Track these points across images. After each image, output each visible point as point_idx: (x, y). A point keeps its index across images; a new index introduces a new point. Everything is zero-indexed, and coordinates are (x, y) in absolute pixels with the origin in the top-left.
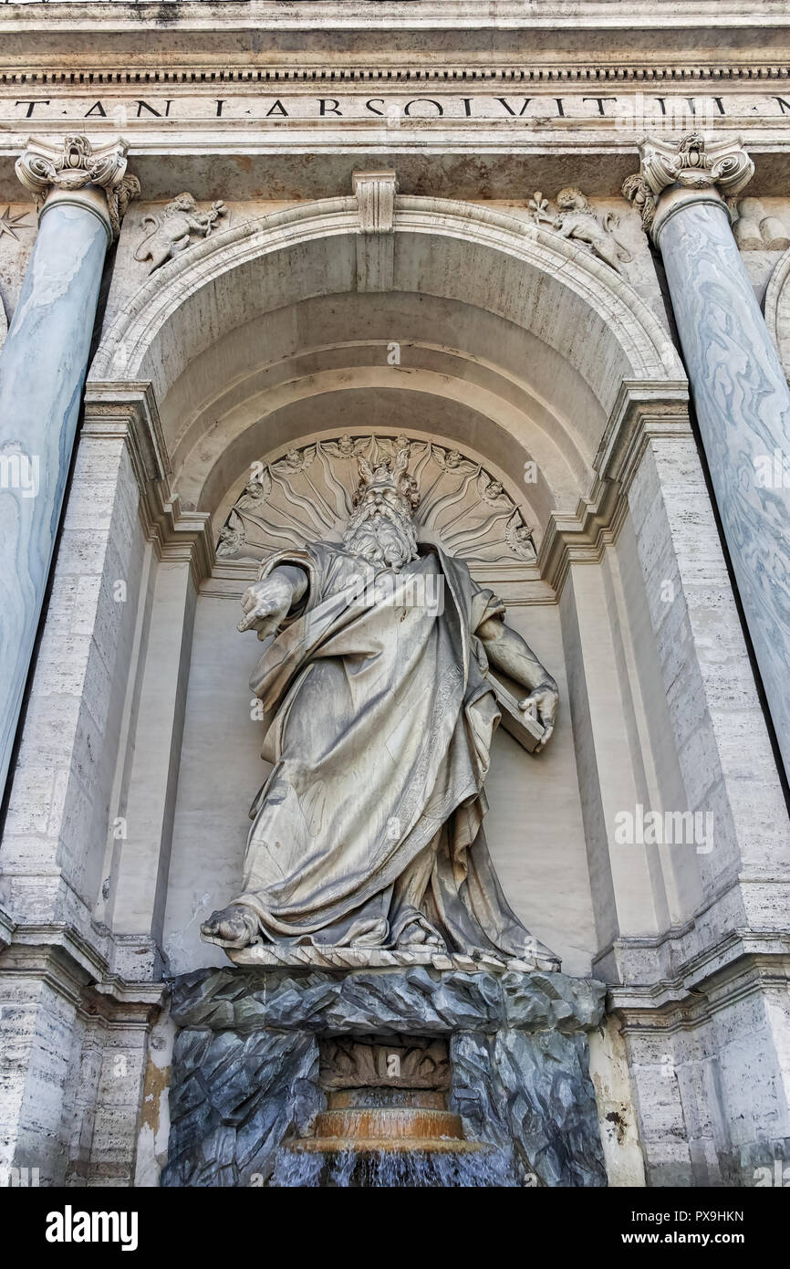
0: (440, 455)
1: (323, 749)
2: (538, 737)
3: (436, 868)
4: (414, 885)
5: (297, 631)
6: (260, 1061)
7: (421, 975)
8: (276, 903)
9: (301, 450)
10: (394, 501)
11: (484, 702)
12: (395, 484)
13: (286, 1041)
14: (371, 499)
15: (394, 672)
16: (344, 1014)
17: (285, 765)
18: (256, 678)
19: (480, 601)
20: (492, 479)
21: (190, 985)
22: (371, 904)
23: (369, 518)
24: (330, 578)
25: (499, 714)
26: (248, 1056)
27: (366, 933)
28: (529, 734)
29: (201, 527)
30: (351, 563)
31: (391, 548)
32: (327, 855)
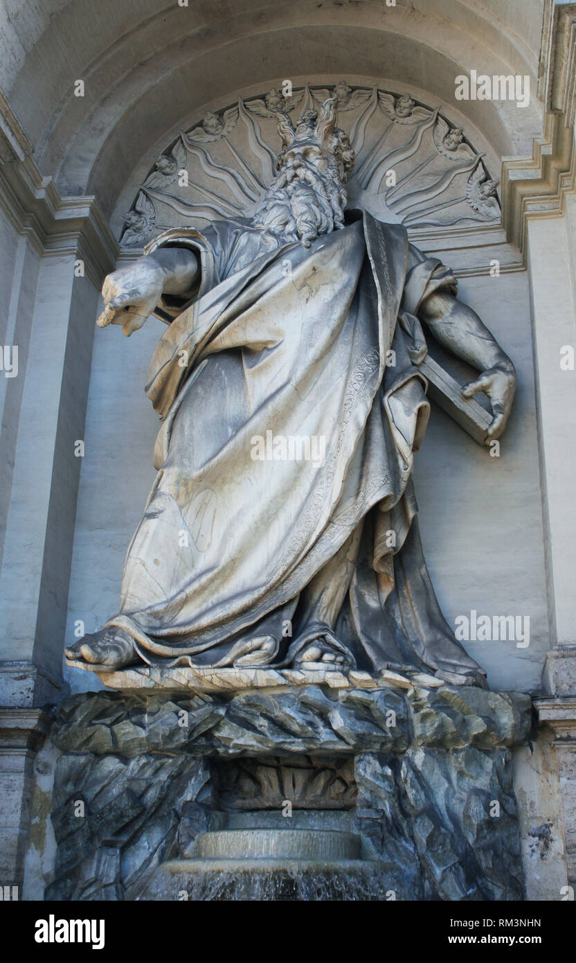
0: (388, 102)
1: (209, 454)
2: (484, 426)
3: (355, 580)
4: (326, 599)
5: (185, 323)
6: (144, 784)
7: (315, 695)
8: (157, 623)
9: (220, 114)
10: (317, 163)
11: (407, 390)
12: (319, 141)
13: (171, 765)
14: (289, 164)
15: (296, 362)
16: (232, 736)
17: (164, 475)
18: (150, 380)
19: (421, 273)
20: (451, 126)
21: (67, 710)
22: (269, 621)
23: (286, 184)
24: (232, 260)
25: (425, 403)
26: (131, 780)
27: (250, 652)
28: (475, 423)
29: (85, 212)
30: (257, 239)
31: (304, 218)
32: (216, 571)
